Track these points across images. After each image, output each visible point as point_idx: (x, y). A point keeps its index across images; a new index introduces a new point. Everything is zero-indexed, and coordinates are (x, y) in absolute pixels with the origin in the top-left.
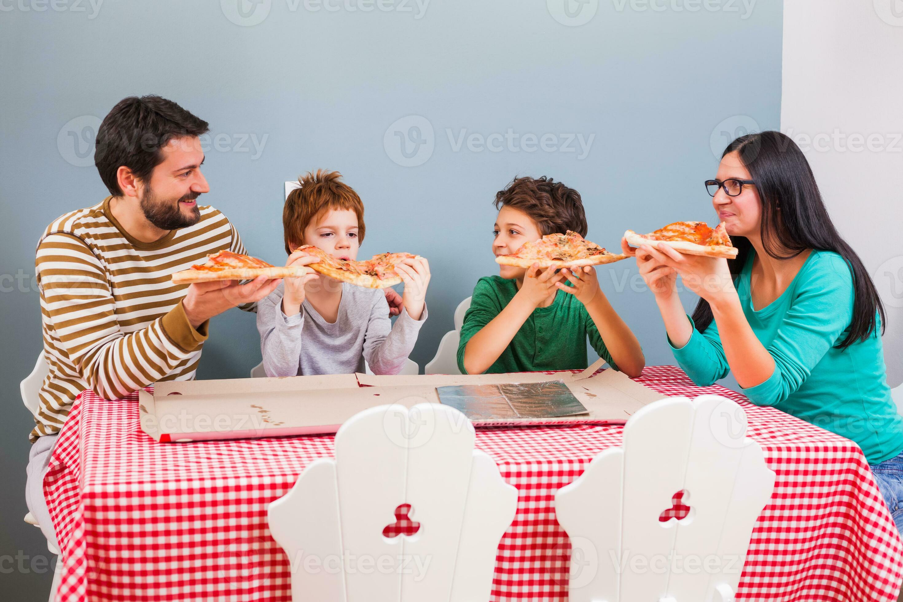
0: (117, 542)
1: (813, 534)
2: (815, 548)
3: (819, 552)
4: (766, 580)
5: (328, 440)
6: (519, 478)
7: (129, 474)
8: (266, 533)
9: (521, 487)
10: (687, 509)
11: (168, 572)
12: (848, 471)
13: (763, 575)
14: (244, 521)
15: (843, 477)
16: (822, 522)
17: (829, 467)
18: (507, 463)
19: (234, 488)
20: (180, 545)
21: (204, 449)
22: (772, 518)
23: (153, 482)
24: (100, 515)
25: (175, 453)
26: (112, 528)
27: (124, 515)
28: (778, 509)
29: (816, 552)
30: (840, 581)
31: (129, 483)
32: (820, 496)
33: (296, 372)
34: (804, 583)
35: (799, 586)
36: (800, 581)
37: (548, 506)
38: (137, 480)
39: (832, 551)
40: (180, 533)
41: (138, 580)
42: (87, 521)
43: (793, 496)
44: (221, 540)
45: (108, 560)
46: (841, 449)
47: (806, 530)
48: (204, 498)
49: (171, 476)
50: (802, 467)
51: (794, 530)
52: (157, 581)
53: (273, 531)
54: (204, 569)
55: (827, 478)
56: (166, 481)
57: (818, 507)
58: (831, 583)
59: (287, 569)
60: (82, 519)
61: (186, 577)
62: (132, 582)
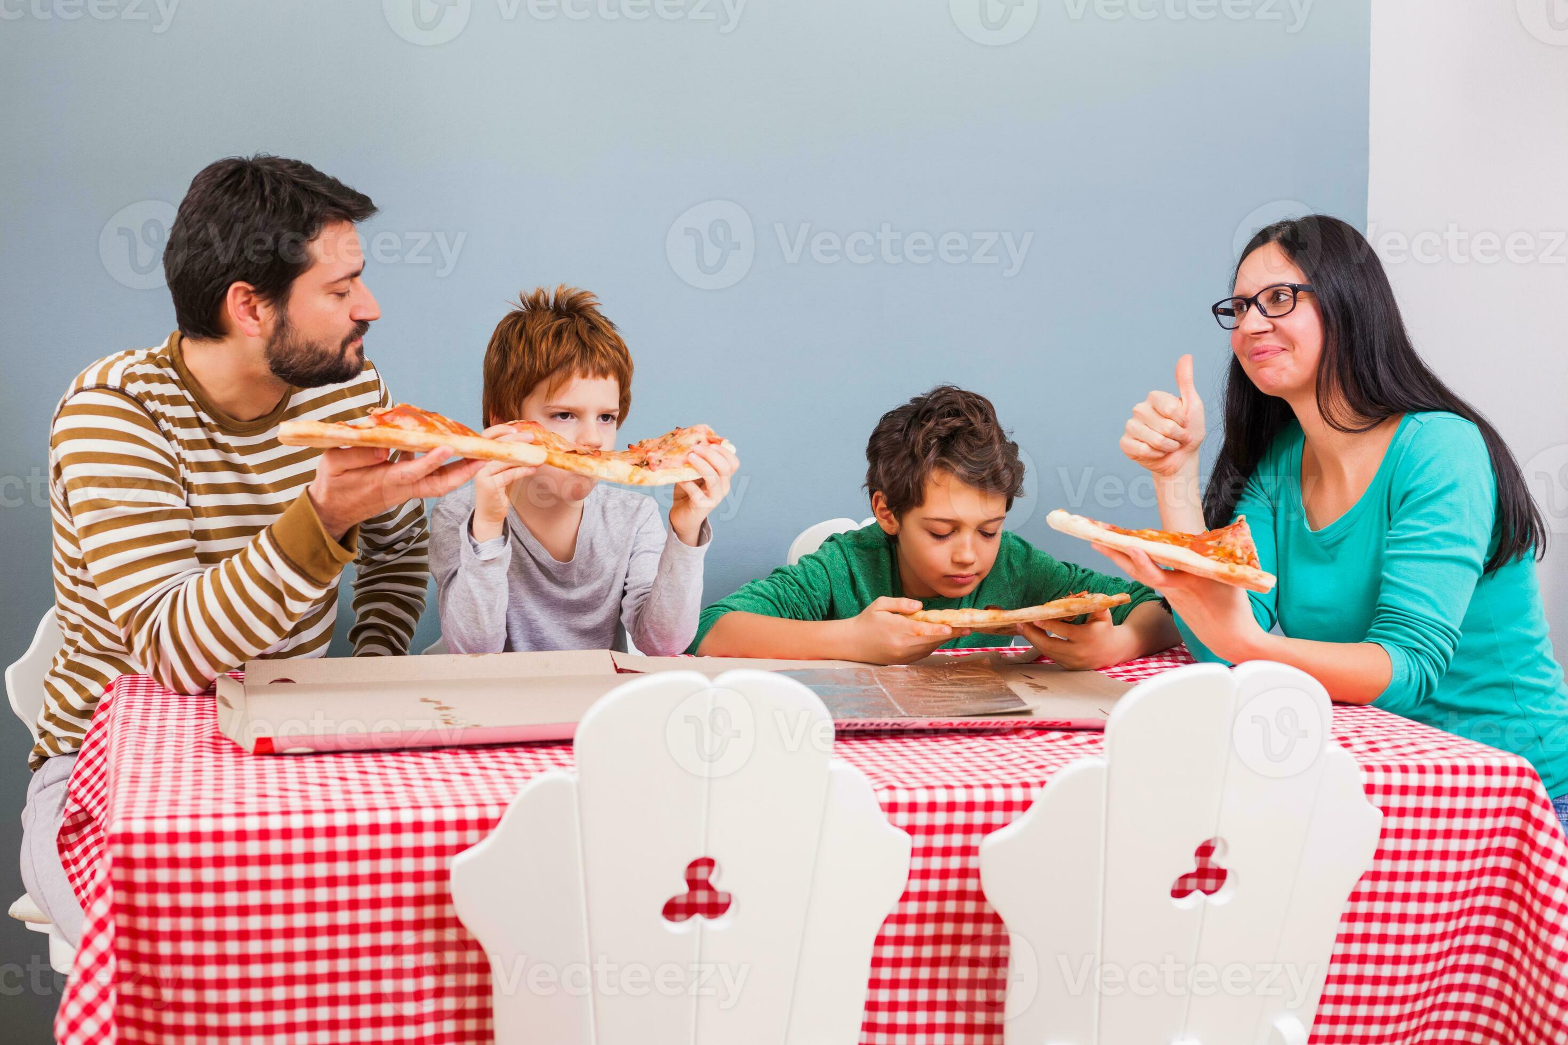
0: (173, 925)
1: (1446, 927)
2: (1449, 953)
3: (1457, 960)
4: (1362, 1010)
5: (562, 752)
6: (913, 815)
7: (196, 802)
8: (449, 911)
9: (917, 831)
10: (1221, 875)
11: (267, 982)
12: (1511, 811)
13: (1355, 1001)
14: (408, 889)
15: (1501, 822)
16: (1462, 904)
17: (1477, 803)
18: (891, 788)
19: (389, 828)
20: (289, 933)
21: (334, 765)
22: (1372, 897)
23: (241, 815)
24: (141, 876)
25: (281, 771)
26: (163, 900)
27: (185, 876)
28: (1384, 879)
29: (1451, 960)
30: (1494, 1014)
31: (195, 816)
32: (1461, 856)
33: (502, 646)
34: (1428, 1018)
35: (1419, 1022)
36: (1422, 1013)
37: (964, 866)
38: (210, 812)
39: (1480, 960)
40: (288, 909)
41: (212, 996)
42: (117, 885)
43: (1412, 855)
44: (364, 925)
45: (155, 959)
46: (1500, 771)
47: (1434, 918)
48: (334, 844)
49: (273, 805)
50: (1428, 802)
51: (1414, 918)
52: (246, 999)
53: (460, 908)
54: (333, 977)
55: (1474, 824)
56: (264, 814)
57: (1457, 876)
58: (1476, 1018)
59: (486, 979)
60: (108, 882)
61: (300, 992)
62: (200, 1000)
